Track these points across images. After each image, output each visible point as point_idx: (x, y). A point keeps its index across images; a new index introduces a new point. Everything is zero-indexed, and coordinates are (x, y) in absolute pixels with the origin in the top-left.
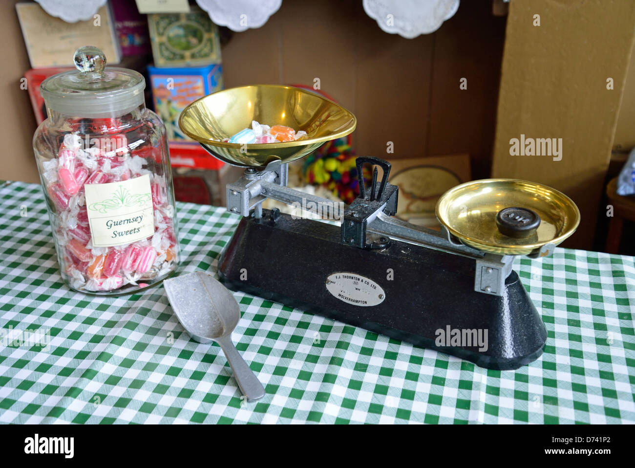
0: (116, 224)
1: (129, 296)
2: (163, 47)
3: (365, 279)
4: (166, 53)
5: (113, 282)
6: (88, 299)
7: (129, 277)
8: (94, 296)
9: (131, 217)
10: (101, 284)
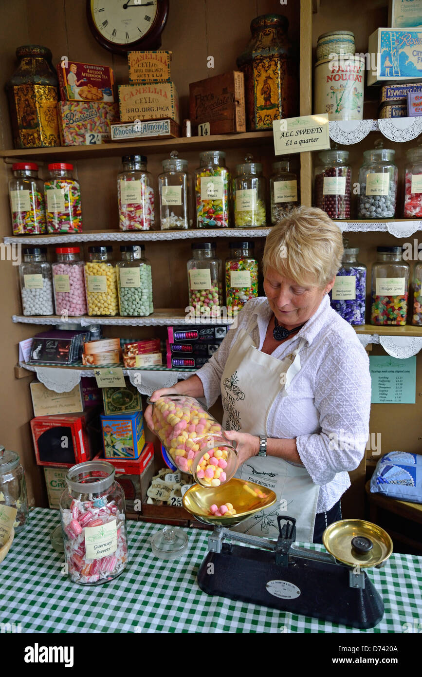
0: (98, 547)
1: (103, 585)
2: (110, 404)
3: (288, 583)
4: (111, 408)
5: (94, 578)
6: (81, 588)
7: (103, 575)
8: (84, 586)
9: (106, 543)
10: (89, 579)
